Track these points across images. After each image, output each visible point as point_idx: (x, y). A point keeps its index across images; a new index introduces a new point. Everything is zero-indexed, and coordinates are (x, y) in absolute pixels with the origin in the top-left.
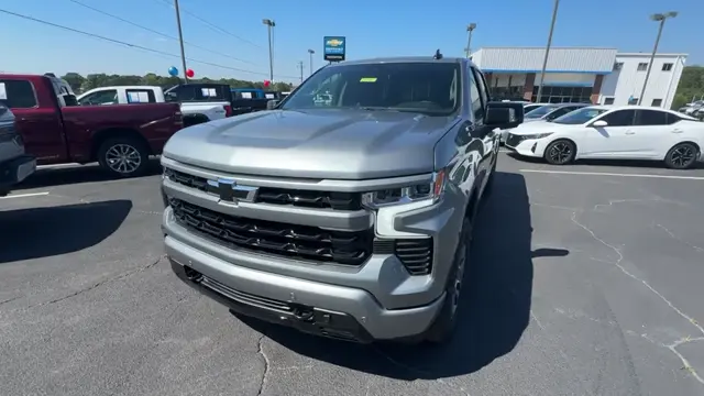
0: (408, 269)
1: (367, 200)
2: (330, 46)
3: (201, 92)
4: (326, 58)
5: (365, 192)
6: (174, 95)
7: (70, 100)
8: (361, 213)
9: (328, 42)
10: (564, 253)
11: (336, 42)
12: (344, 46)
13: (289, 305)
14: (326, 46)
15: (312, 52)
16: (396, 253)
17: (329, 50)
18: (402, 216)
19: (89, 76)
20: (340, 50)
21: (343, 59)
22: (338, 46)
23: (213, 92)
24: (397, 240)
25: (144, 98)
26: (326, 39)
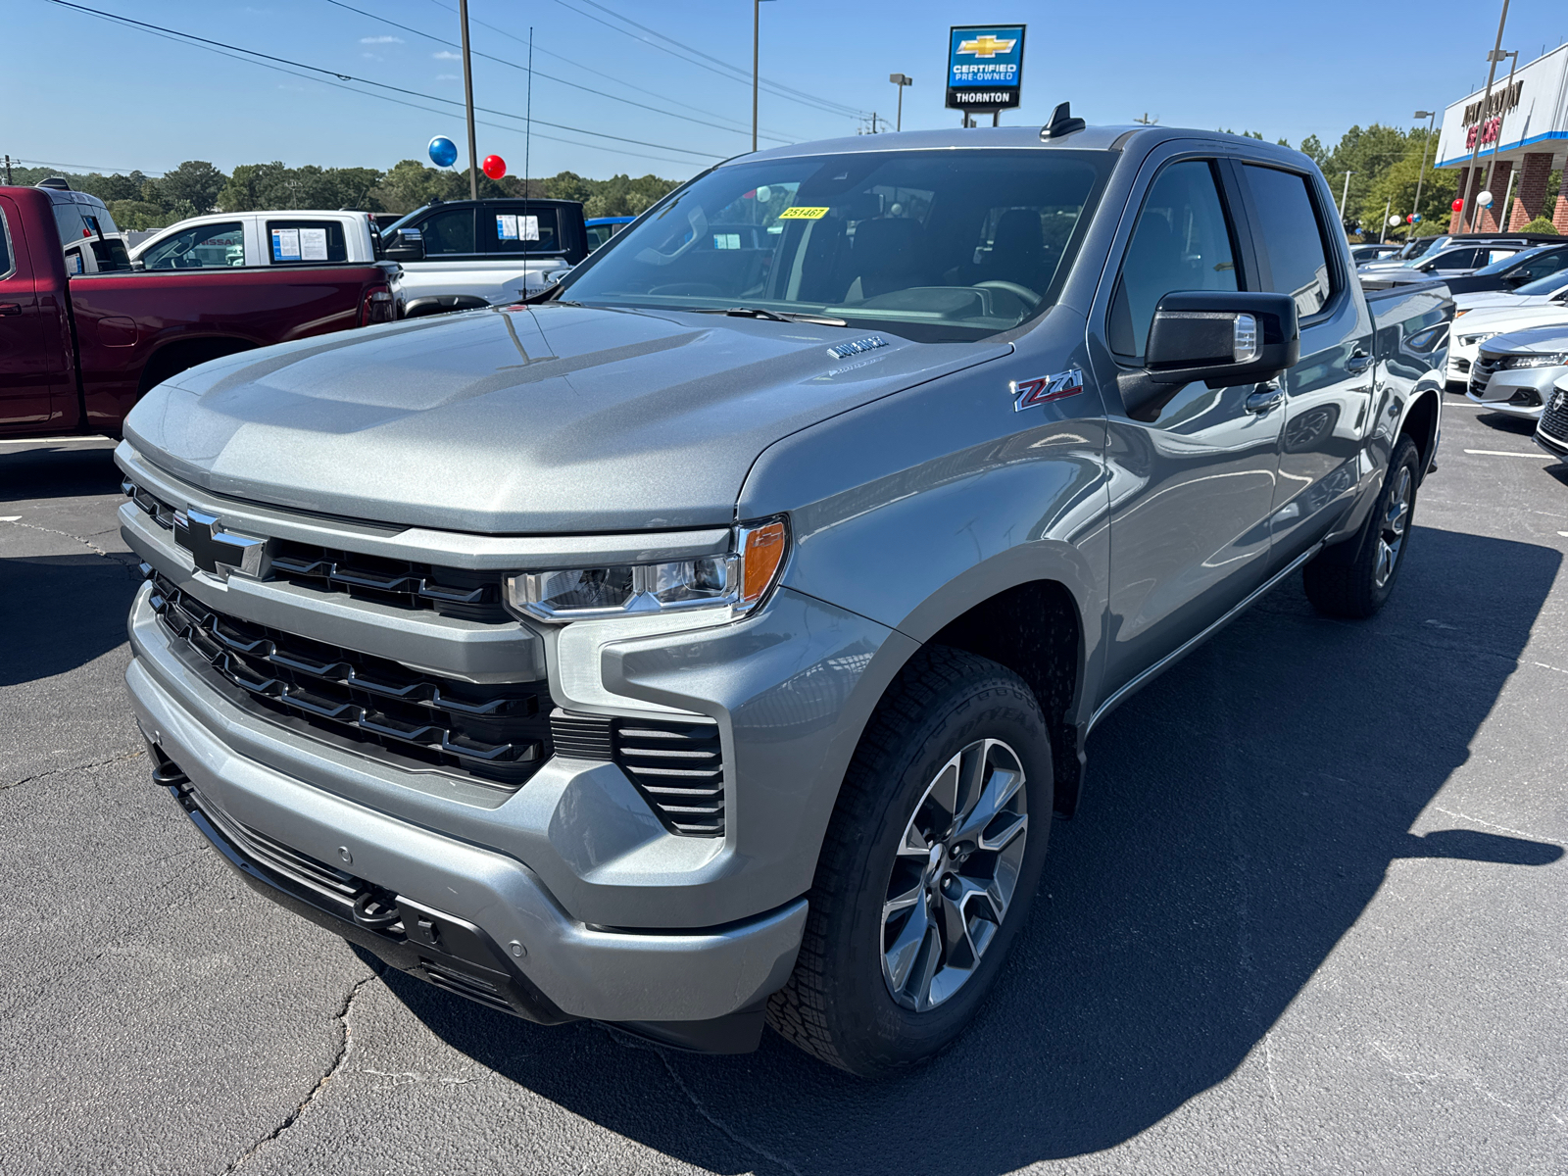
0: (660, 813)
1: (518, 595)
2: (969, 59)
3: (494, 227)
4: (952, 102)
5: (515, 573)
6: (415, 235)
7: (110, 254)
8: (511, 631)
9: (966, 46)
10: (1540, 854)
11: (991, 44)
12: (1017, 56)
13: (353, 881)
14: (954, 59)
15: (904, 81)
16: (623, 762)
17: (964, 72)
18: (625, 649)
19: (239, 171)
20: (1004, 71)
21: (1014, 102)
22: (1000, 58)
23: (528, 227)
24: (619, 722)
25: (313, 245)
26: (959, 33)
